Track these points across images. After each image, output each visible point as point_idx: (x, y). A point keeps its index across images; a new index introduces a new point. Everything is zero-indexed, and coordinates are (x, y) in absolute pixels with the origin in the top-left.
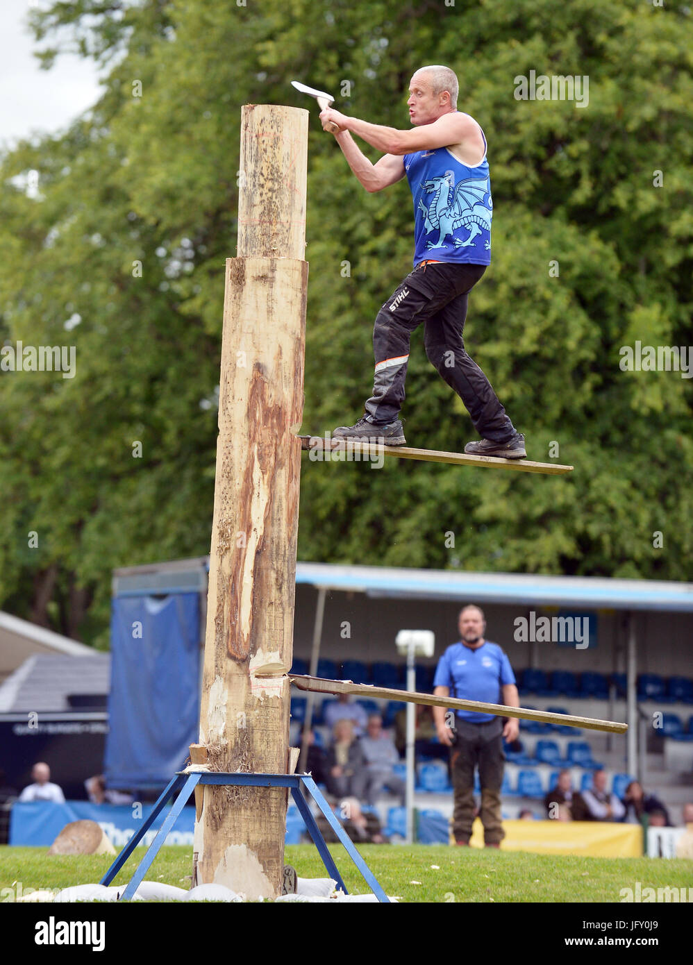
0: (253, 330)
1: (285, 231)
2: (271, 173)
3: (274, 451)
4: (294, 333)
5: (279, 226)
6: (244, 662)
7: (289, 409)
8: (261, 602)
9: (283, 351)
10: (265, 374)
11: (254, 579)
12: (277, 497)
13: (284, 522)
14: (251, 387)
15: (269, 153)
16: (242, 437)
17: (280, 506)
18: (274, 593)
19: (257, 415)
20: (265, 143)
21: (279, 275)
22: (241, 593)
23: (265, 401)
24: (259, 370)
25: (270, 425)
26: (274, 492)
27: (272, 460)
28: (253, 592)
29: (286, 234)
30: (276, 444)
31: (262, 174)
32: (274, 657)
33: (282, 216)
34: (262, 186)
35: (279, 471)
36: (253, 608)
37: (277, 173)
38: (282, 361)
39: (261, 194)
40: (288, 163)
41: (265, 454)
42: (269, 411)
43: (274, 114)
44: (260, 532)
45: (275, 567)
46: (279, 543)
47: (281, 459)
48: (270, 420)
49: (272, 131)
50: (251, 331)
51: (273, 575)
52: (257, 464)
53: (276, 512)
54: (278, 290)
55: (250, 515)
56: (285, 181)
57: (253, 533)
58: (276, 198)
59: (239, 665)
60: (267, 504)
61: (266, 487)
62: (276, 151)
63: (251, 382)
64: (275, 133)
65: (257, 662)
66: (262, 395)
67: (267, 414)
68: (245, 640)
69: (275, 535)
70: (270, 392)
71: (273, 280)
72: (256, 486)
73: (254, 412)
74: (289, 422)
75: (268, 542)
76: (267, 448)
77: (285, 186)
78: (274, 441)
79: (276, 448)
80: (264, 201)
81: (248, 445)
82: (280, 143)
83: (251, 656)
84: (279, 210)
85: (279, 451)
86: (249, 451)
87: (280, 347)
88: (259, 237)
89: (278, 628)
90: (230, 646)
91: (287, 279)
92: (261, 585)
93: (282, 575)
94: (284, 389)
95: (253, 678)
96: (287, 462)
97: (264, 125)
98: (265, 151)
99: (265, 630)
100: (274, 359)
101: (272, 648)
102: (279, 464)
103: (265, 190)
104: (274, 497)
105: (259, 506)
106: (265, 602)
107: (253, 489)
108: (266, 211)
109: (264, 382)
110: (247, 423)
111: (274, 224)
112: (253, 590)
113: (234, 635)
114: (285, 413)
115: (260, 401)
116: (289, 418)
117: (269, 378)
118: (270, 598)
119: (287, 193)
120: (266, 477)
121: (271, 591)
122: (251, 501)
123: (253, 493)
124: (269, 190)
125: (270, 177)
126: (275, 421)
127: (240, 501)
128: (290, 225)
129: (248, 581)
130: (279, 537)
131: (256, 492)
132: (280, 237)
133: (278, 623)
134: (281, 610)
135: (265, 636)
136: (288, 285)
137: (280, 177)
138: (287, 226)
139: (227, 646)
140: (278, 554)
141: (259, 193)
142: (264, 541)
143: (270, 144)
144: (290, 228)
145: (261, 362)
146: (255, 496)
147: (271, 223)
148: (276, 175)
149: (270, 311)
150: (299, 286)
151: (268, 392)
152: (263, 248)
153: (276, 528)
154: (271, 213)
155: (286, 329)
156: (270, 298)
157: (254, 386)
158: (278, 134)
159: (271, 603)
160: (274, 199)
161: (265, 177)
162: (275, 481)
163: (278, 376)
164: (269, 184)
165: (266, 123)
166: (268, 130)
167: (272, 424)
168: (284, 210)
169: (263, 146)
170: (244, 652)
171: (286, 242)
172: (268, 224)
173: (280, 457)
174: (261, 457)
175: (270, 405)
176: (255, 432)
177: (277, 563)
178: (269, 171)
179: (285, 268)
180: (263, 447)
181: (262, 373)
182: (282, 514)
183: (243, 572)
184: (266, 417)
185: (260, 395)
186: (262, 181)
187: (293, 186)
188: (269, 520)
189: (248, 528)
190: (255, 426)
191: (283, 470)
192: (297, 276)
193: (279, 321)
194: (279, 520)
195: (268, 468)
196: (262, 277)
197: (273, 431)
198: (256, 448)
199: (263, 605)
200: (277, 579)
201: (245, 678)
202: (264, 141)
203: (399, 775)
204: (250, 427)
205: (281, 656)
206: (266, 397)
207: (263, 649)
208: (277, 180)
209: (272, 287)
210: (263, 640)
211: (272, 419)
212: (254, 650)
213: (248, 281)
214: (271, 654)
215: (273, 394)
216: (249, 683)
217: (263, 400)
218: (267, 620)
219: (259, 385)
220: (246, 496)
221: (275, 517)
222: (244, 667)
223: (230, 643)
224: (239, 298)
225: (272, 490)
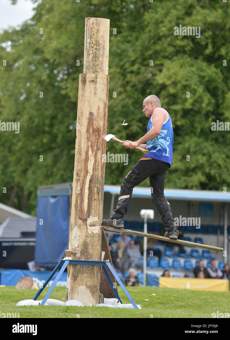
0: (89, 100)
1: (101, 64)
2: (96, 43)
3: (96, 144)
4: (104, 102)
5: (99, 62)
6: (85, 220)
7: (102, 129)
8: (91, 199)
9: (100, 108)
10: (93, 116)
11: (89, 190)
12: (97, 161)
13: (100, 170)
14: (88, 121)
15: (95, 35)
16: (85, 139)
17: (98, 164)
18: (96, 196)
19: (90, 131)
20: (94, 31)
21: (98, 80)
22: (84, 195)
23: (93, 126)
24: (91, 115)
25: (95, 135)
26: (96, 159)
27: (96, 148)
28: (89, 195)
29: (101, 65)
30: (97, 142)
31: (93, 43)
32: (96, 219)
33: (100, 58)
34: (93, 47)
35: (98, 152)
36: (89, 201)
37: (98, 42)
38: (100, 112)
39: (92, 50)
40: (102, 39)
41: (93, 145)
42: (95, 130)
43: (97, 21)
44: (91, 174)
45: (97, 186)
46: (98, 177)
47: (99, 147)
48: (95, 133)
49: (96, 27)
50: (88, 101)
51: (96, 189)
52: (90, 149)
53: (97, 166)
54: (98, 86)
55: (87, 167)
56: (101, 46)
57: (89, 174)
58: (98, 52)
59: (83, 221)
60: (94, 164)
61: (93, 157)
62: (98, 34)
63: (88, 119)
64: (97, 28)
65: (90, 221)
66: (92, 124)
67: (94, 131)
68: (86, 213)
69: (97, 175)
70: (95, 123)
71: (96, 82)
72: (90, 157)
73: (89, 130)
74: (102, 134)
75: (94, 177)
76: (94, 143)
77: (101, 47)
78: (96, 141)
79: (97, 143)
80: (93, 53)
81: (87, 142)
82: (99, 32)
83: (88, 218)
84: (99, 56)
85: (98, 144)
86: (87, 144)
87: (99, 106)
88: (92, 66)
89: (98, 208)
90: (80, 215)
91: (102, 82)
92: (91, 193)
93: (99, 189)
94: (100, 122)
95: (88, 227)
96: (101, 148)
97: (93, 25)
98: (94, 34)
99: (93, 209)
100: (97, 111)
101: (95, 216)
102: (98, 149)
103: (94, 49)
104: (96, 161)
105: (91, 165)
106: (93, 199)
107: (89, 158)
108: (94, 57)
109: (93, 119)
110: (87, 134)
111: (97, 61)
112: (88, 194)
113: (81, 211)
114: (101, 130)
115: (91, 126)
116: (102, 132)
117: (95, 118)
118: (95, 198)
119: (102, 50)
120: (93, 154)
121: (95, 195)
122: (88, 163)
123: (89, 159)
124: (95, 49)
125: (96, 44)
126: (97, 133)
127: (84, 162)
128: (103, 62)
129: (87, 191)
130: (98, 176)
131: (90, 159)
132: (99, 66)
133: (97, 207)
134: (99, 202)
135: (93, 211)
136: (102, 84)
137: (99, 44)
138: (102, 62)
139: (79, 215)
140: (97, 182)
141: (91, 50)
142: (93, 177)
143: (96, 32)
144: (103, 63)
145: (92, 112)
146: (89, 161)
147: (96, 61)
148: (98, 43)
149: (95, 93)
150: (106, 84)
151: (94, 123)
152: (93, 70)
153: (97, 172)
154: (96, 57)
155: (101, 100)
156: (95, 89)
157: (89, 121)
158: (99, 28)
159: (95, 199)
160: (97, 52)
161: (94, 44)
162: (96, 155)
163: (98, 117)
164: (95, 47)
165: (94, 24)
166: (95, 27)
167: (96, 134)
168: (101, 56)
169: (93, 33)
170: (85, 217)
171: (101, 68)
172: (95, 61)
173: (99, 146)
174: (91, 147)
175: (95, 128)
176: (89, 137)
177: (97, 185)
178: (95, 42)
179: (101, 78)
180: (92, 143)
181: (92, 116)
182: (99, 167)
183: (85, 188)
184: (93, 132)
185: (91, 124)
186: (93, 45)
187: (104, 47)
188: (94, 169)
189: (87, 172)
190: (90, 135)
191: (100, 152)
192: (105, 80)
193: (99, 97)
194: (98, 169)
195: (94, 150)
196: (93, 81)
197: (96, 137)
198: (90, 143)
199: (92, 200)
200: (97, 191)
201: (85, 226)
202: (93, 31)
203: (141, 262)
204: (88, 135)
205: (98, 218)
206: (94, 125)
207: (92, 216)
208: (98, 45)
209: (96, 85)
210: (92, 212)
211: (96, 132)
212: (89, 216)
213: (87, 82)
214: (95, 218)
215: (96, 124)
216: (87, 228)
217: (92, 126)
218: (94, 205)
219: (91, 120)
220: (86, 160)
221: (97, 168)
222: (85, 222)
223: (80, 214)
224: (84, 88)
225: (96, 158)
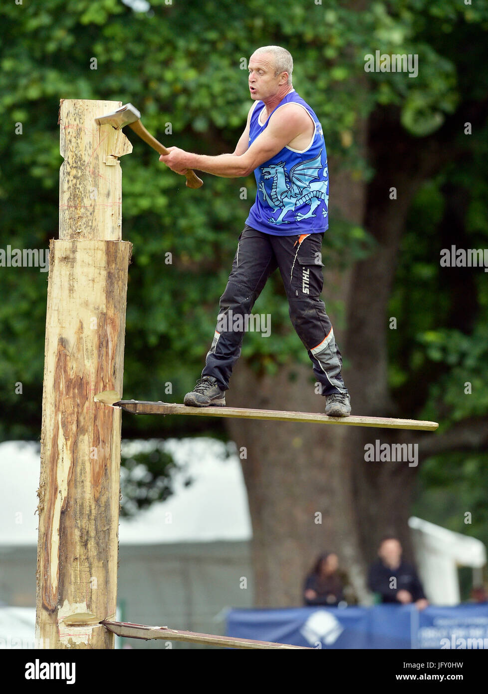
0: (58, 307)
1: (89, 214)
2: (75, 162)
3: (76, 419)
4: (97, 309)
5: (83, 210)
6: (53, 612)
7: (92, 379)
8: (66, 558)
9: (85, 326)
10: (67, 347)
11: (60, 537)
12: (80, 461)
13: (88, 484)
14: (57, 359)
15: (73, 144)
16: (51, 406)
17: (83, 469)
18: (79, 550)
19: (61, 386)
20: (70, 134)
21: (79, 256)
22: (51, 550)
23: (67, 373)
24: (62, 345)
25: (71, 395)
26: (77, 456)
27: (74, 427)
28: (60, 549)
29: (90, 217)
30: (78, 413)
31: (68, 163)
32: (81, 608)
33: (85, 200)
34: (69, 174)
35: (81, 437)
36: (60, 564)
37: (80, 161)
38: (83, 335)
39: (68, 181)
40: (90, 152)
41: (68, 422)
42: (71, 382)
43: (76, 108)
44: (65, 494)
45: (79, 525)
46: (82, 503)
47: (84, 426)
48: (72, 389)
49: (75, 123)
50: (56, 308)
51: (77, 533)
52: (61, 432)
53: (79, 475)
54: (78, 270)
55: (56, 478)
56: (88, 169)
57: (59, 495)
58: (80, 184)
59: (50, 615)
60: (70, 468)
61: (69, 452)
62: (79, 141)
63: (57, 356)
64: (77, 125)
65: (65, 612)
66: (65, 367)
67: (70, 384)
68: (54, 593)
69: (79, 496)
70: (72, 365)
71: (74, 260)
72: (60, 451)
73: (59, 383)
74: (92, 392)
75: (72, 503)
76: (69, 417)
77: (87, 173)
78: (76, 410)
79: (77, 416)
80: (70, 187)
81: (54, 415)
82: (82, 134)
83: (59, 607)
84: (83, 195)
85: (81, 419)
86: (55, 419)
87: (81, 322)
88: (68, 220)
89: (84, 581)
90: (44, 598)
91: (88, 259)
92: (66, 543)
93: (88, 532)
94: (86, 362)
95: (62, 628)
96: (91, 428)
97: (69, 118)
98: (70, 141)
99: (70, 583)
100: (75, 333)
101: (78, 599)
102: (81, 430)
103: (71, 178)
104: (77, 461)
105: (63, 471)
106: (70, 558)
107: (58, 454)
108: (72, 197)
109: (66, 355)
110: (54, 393)
111: (79, 208)
112: (59, 547)
113: (46, 588)
114: (88, 383)
115: (63, 372)
116: (93, 387)
117: (70, 351)
118: (75, 554)
119: (90, 179)
120: (69, 443)
121: (75, 548)
122: (57, 466)
123: (58, 458)
124: (74, 177)
125: (74, 165)
126: (76, 391)
127: (50, 466)
128: (94, 208)
129: (55, 538)
130: (83, 498)
131: (60, 457)
132: (84, 220)
133: (84, 576)
134: (87, 564)
135: (71, 589)
136: (89, 264)
137: (83, 165)
138: (91, 209)
139: (42, 599)
140: (81, 513)
142: (68, 502)
143: (74, 135)
144: (94, 211)
145: (63, 337)
146: (60, 461)
147: (76, 208)
148: (79, 163)
149: (71, 290)
150: (103, 264)
151: (70, 365)
152: (70, 231)
153: (79, 490)
154: (76, 199)
155: (87, 305)
156: (72, 277)
157: (58, 360)
158: (80, 125)
159: (76, 559)
160: (78, 186)
161: (71, 166)
162: (77, 446)
163: (79, 350)
164: (74, 172)
165: (71, 115)
166: (72, 122)
167: (74, 394)
168: (88, 195)
169: (69, 137)
170: (53, 603)
171: (90, 224)
172: (74, 209)
173: (82, 424)
174: (64, 425)
175: (72, 377)
176: (59, 402)
177: (81, 521)
178: (74, 159)
179: (85, 249)
180: (66, 416)
181: (65, 347)
182: (85, 477)
183: (52, 530)
184: (68, 387)
185: (63, 367)
186: (69, 169)
187: (97, 171)
188: (72, 482)
189: (56, 489)
190: (60, 396)
191: (86, 437)
193: (80, 298)
194: (82, 482)
195: (71, 434)
196: (65, 258)
197: (74, 401)
198: (60, 416)
199: (68, 560)
200: (81, 537)
201: (54, 627)
202: (69, 133)
204: (56, 397)
205: (89, 606)
206: (68, 369)
207: (69, 601)
208: (80, 168)
209: (73, 267)
210: (69, 592)
211: (73, 389)
212: (61, 602)
213: (56, 261)
214: (78, 605)
215: (74, 366)
216: (58, 632)
217: (65, 371)
218: (73, 573)
219: (62, 359)
220: (54, 460)
221: (78, 480)
222: (53, 616)
223: (44, 595)
225: (75, 455)
